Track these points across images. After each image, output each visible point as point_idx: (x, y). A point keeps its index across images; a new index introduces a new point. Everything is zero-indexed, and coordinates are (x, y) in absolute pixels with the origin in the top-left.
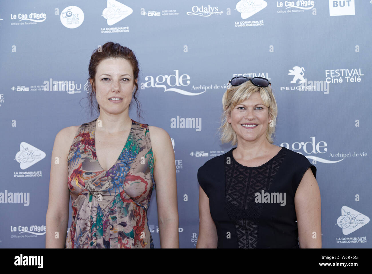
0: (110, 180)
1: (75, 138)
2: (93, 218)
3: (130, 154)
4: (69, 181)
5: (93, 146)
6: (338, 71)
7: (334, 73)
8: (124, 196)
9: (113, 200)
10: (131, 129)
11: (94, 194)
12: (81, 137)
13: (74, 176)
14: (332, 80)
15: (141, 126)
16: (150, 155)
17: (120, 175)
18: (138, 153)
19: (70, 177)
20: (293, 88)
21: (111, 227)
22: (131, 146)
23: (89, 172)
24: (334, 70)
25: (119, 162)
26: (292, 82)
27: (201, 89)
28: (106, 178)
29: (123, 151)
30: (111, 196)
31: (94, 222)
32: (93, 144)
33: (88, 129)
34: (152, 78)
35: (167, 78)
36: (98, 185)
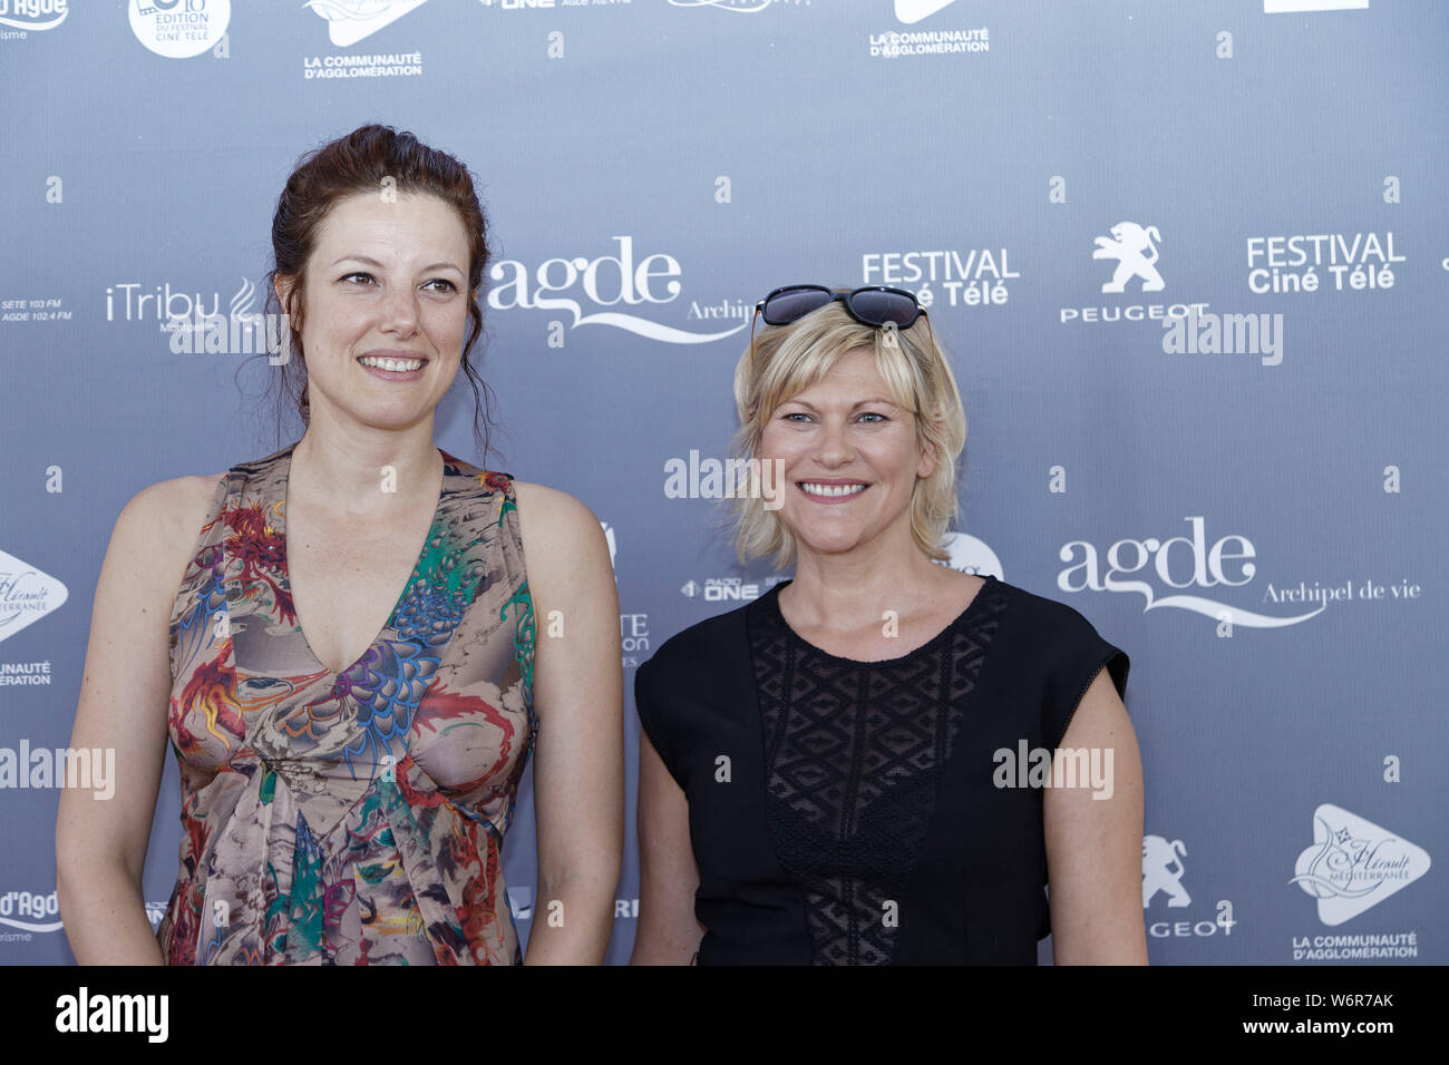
0: (352, 711)
1: (203, 532)
2: (278, 871)
3: (440, 603)
4: (176, 715)
5: (278, 569)
6: (1300, 242)
7: (1282, 251)
8: (410, 780)
9: (364, 798)
10: (443, 495)
11: (286, 768)
12: (228, 527)
13: (199, 691)
14: (1276, 279)
15: (482, 482)
16: (521, 607)
17: (396, 689)
18: (469, 599)
19: (183, 697)
20: (1111, 314)
21: (367, 913)
22: (442, 567)
23: (266, 675)
24: (1282, 239)
25: (389, 635)
26: (1107, 288)
27: (726, 315)
28: (334, 701)
29: (407, 588)
30: (355, 779)
31: (282, 891)
32: (277, 557)
33: (259, 491)
34: (521, 271)
35: (583, 270)
36: (301, 731)
